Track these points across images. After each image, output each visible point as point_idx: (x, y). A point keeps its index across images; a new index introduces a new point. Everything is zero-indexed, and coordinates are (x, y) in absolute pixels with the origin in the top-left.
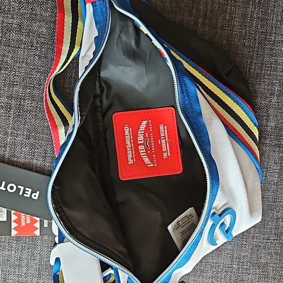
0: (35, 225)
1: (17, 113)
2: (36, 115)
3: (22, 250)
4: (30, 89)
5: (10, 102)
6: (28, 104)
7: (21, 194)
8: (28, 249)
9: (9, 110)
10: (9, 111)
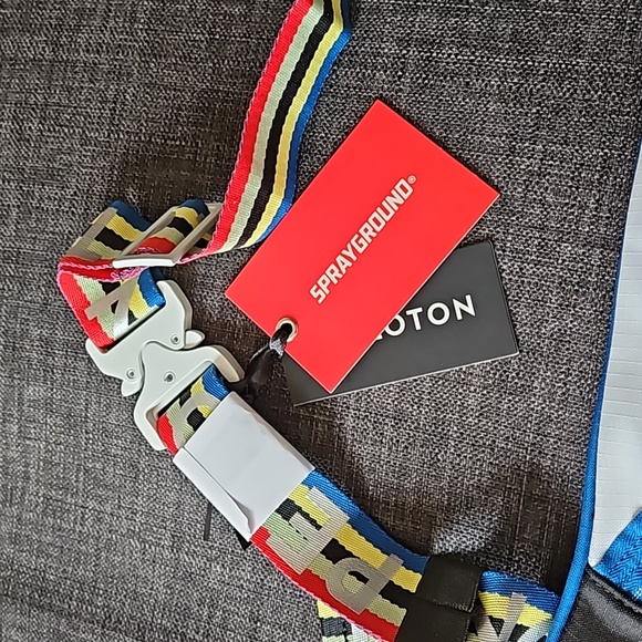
1: (420, 81)
2: (468, 83)
3: (406, 447)
4: (458, 16)
5: (404, 52)
6: (449, 55)
8: (422, 447)
9: (400, 73)
10: (400, 77)
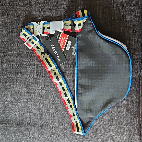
0: (61, 36)
7: (55, 49)
